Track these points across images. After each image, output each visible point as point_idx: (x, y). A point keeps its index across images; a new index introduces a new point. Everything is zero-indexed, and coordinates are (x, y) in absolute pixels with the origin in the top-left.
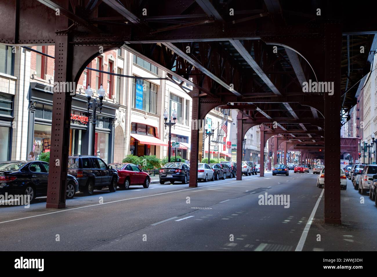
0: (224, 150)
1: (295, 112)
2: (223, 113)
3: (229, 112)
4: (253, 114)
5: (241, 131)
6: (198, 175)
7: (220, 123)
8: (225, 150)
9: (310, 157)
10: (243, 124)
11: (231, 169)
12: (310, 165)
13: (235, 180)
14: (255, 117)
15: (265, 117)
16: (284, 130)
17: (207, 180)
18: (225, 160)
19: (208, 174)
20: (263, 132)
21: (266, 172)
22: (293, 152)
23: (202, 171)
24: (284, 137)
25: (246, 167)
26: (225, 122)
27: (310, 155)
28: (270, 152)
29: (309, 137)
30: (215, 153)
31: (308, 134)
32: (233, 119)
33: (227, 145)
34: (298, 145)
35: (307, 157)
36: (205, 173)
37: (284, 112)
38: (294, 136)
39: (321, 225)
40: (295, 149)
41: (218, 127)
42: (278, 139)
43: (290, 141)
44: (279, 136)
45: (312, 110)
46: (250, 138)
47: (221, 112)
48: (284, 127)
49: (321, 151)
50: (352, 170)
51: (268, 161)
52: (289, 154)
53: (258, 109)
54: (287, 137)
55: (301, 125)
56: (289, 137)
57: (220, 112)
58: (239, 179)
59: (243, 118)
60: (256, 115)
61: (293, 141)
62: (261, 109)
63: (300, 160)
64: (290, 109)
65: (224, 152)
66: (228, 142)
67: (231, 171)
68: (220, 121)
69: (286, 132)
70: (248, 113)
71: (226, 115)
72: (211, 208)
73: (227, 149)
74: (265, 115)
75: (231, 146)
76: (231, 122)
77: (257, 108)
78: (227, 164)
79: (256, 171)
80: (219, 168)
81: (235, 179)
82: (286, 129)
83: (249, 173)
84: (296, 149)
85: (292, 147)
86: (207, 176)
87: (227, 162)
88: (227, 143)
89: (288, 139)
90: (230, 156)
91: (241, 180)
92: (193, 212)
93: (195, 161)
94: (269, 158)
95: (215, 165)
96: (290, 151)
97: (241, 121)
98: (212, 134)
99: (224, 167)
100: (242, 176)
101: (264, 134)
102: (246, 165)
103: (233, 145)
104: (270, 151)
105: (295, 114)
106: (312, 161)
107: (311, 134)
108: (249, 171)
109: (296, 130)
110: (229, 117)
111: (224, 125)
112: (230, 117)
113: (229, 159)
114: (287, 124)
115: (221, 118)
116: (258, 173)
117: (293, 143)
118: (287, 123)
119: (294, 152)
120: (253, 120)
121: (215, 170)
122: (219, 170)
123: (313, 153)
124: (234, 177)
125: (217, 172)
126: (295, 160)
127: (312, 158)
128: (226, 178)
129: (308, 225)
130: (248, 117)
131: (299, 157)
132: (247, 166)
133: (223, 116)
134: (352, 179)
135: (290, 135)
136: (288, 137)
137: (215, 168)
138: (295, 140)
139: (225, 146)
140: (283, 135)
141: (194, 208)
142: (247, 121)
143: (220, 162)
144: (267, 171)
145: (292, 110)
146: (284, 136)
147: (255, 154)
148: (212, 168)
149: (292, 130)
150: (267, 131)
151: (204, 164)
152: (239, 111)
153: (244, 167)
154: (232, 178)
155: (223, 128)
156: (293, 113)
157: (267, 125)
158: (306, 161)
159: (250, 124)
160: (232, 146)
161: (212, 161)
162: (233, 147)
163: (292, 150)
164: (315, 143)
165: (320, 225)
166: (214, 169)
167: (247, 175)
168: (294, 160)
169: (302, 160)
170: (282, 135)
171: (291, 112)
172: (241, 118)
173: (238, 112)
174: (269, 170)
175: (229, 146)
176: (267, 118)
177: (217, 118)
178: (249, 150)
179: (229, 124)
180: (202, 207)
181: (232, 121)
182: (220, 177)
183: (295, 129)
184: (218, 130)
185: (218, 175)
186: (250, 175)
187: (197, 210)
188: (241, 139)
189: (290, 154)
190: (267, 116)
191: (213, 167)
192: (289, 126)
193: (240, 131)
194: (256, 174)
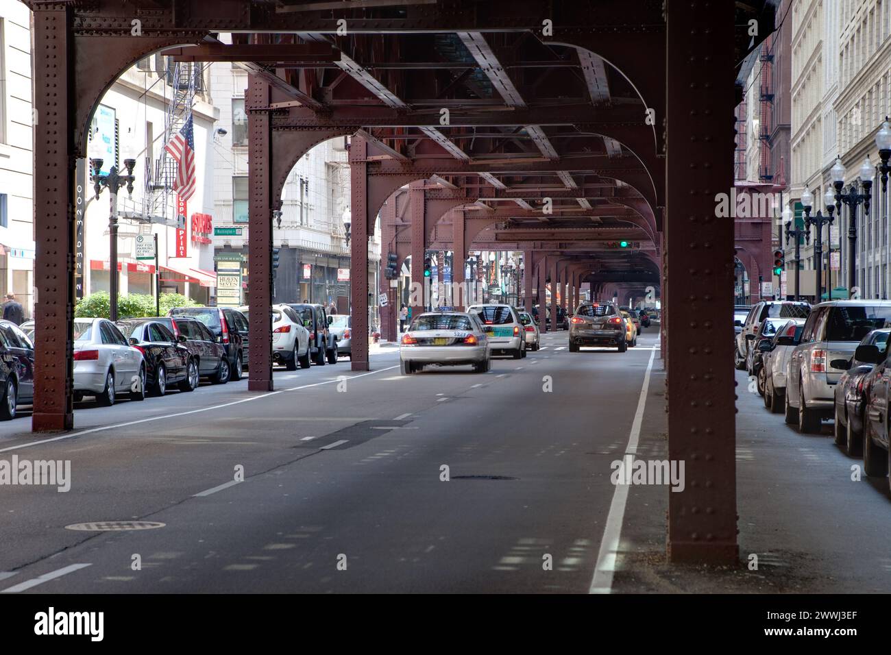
0: (178, 255)
1: (510, 74)
2: (170, 81)
3: (199, 74)
4: (321, 86)
5: (266, 166)
6: (75, 377)
7: (158, 130)
8: (185, 256)
9: (563, 277)
10: (274, 133)
11: (222, 341)
12: (563, 310)
13: (242, 393)
14: (330, 99)
15: (375, 97)
16: (456, 155)
17: (111, 398)
18: (187, 302)
19: (117, 370)
20: (362, 170)
21: (376, 349)
22: (488, 257)
23: (90, 355)
24: (452, 190)
25: (287, 329)
26: (181, 123)
27: (563, 265)
28: (391, 260)
29: (564, 186)
30: (139, 268)
31: (559, 172)
32: (216, 110)
33: (193, 229)
34: (515, 224)
35: (553, 278)
36: (102, 366)
37: (460, 74)
38: (497, 184)
39: (658, 572)
40: (500, 242)
41: (149, 148)
42: (428, 196)
43: (479, 205)
44: (433, 186)
45: (584, 64)
46: (299, 198)
47: (161, 77)
48: (457, 143)
49: (629, 246)
50: (752, 327)
51: (382, 300)
52: (472, 263)
53: (345, 62)
54: (467, 189)
55: (533, 131)
56: (478, 186)
57: (155, 76)
58: (262, 383)
59: (275, 106)
60: (334, 90)
61: (492, 204)
62: (357, 60)
63: (519, 290)
64: (486, 60)
65: (179, 265)
66: (195, 219)
67: (221, 352)
68: (158, 116)
69: (464, 165)
70: (295, 83)
71: (183, 87)
72: (162, 525)
73: (193, 251)
74: (374, 91)
75: (211, 236)
76: (208, 121)
77: (343, 56)
78: (200, 318)
79: (330, 347)
80: (164, 339)
81: (244, 385)
82: (464, 151)
83: (300, 359)
84: (505, 240)
85: (488, 231)
86: (113, 377)
87: (200, 312)
88: (193, 221)
89: (470, 197)
90: (207, 280)
91: (270, 389)
92: (79, 548)
93: (61, 309)
94: (384, 288)
95: (148, 323)
96: (478, 253)
97: (265, 118)
98: (125, 179)
99: (186, 332)
100: (274, 374)
101: (367, 175)
102: (285, 321)
103: (220, 231)
104: (390, 253)
105: (507, 81)
106: (570, 292)
107: (571, 173)
108: (303, 349)
109: (508, 155)
110: (197, 98)
111: (177, 138)
112: (203, 100)
113: (201, 294)
114: (470, 130)
115: (163, 103)
116: (341, 354)
117: (491, 216)
118: (474, 126)
119: (492, 257)
120: (319, 111)
121: (148, 348)
122: (166, 347)
123: (575, 258)
124: (234, 377)
125: (159, 357)
126: (499, 293)
127: (571, 278)
128: (200, 385)
129: (604, 572)
130: (299, 99)
131: (516, 275)
132: (293, 324)
133: (169, 93)
134: (750, 366)
135: (482, 180)
136: (470, 186)
137: (146, 338)
138: (500, 203)
139: (185, 235)
140: (451, 179)
141: (82, 527)
142: (293, 119)
143: (165, 311)
144: (377, 345)
145: (500, 66)
146: (455, 182)
147: (322, 268)
148: (135, 341)
149: (492, 156)
150: (378, 163)
151: (96, 321)
152: (253, 72)
153: (281, 330)
154: (224, 382)
155: (172, 153)
156: (500, 80)
157: (379, 136)
158: (548, 293)
159: (305, 133)
160: (216, 234)
161: (129, 306)
162: (219, 241)
163: (488, 246)
164: (588, 212)
165: (652, 571)
166: (143, 343)
167: (292, 368)
168: (497, 292)
169: (528, 291)
170: (447, 179)
171: (490, 75)
172: (264, 104)
173: (250, 76)
174: (385, 341)
175: (204, 234)
176: (382, 105)
177: (142, 105)
178: (294, 250)
179: (199, 132)
180: (119, 519)
181: (212, 120)
182: (171, 381)
183: (500, 152)
184: (148, 160)
185: (161, 372)
186: (305, 365)
187: (99, 534)
188: (266, 202)
189: (475, 266)
190: (386, 95)
191: (138, 334)
192: (476, 138)
193: (259, 166)
194: (332, 361)
